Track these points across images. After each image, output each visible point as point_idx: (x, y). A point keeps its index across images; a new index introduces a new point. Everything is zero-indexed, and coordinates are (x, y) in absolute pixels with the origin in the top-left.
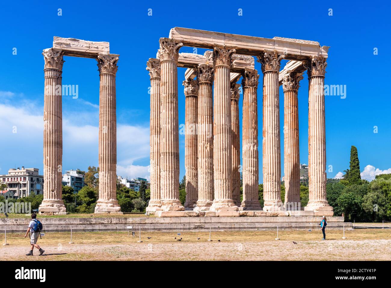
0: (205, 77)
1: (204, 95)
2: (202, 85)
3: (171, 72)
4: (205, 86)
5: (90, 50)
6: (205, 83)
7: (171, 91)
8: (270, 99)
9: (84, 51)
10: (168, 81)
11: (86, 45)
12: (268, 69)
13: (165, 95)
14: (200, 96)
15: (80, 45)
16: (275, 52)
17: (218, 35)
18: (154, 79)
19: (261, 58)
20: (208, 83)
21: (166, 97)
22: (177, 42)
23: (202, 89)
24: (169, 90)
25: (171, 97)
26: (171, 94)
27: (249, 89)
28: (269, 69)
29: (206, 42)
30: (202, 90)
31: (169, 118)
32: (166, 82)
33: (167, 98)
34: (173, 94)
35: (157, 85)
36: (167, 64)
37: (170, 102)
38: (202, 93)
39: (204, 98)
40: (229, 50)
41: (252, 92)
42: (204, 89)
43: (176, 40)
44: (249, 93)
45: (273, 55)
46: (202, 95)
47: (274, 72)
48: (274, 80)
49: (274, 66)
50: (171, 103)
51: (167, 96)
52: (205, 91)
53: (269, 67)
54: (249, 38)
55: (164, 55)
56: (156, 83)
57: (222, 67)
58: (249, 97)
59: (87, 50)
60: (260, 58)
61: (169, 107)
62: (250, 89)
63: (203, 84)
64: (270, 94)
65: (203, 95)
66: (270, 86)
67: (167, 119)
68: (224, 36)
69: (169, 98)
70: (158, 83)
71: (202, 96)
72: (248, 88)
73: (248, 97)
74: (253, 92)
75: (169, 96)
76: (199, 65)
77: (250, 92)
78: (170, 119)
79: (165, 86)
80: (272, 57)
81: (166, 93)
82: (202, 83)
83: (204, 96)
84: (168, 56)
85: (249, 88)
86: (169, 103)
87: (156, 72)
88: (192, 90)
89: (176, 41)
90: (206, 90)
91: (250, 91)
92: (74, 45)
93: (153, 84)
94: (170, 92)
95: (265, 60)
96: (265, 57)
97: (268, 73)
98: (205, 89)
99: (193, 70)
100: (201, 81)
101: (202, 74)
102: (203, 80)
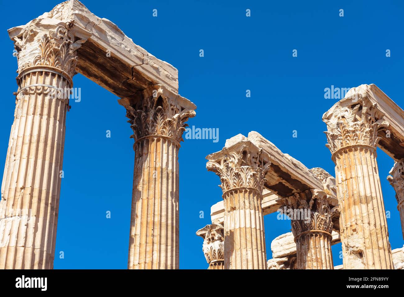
2: (317, 238)
4: (324, 241)
5: (143, 68)
6: (325, 235)
9: (132, 64)
11: (136, 53)
15: (126, 47)
23: (317, 246)
30: (318, 250)
38: (319, 256)
42: (323, 249)
46: (319, 260)
55: (358, 133)
59: (137, 65)
63: (320, 236)
71: (319, 264)
83: (324, 265)
84: (368, 139)
90: (326, 250)
92: (113, 40)
100: (313, 227)
101: (319, 214)
102: (321, 227)
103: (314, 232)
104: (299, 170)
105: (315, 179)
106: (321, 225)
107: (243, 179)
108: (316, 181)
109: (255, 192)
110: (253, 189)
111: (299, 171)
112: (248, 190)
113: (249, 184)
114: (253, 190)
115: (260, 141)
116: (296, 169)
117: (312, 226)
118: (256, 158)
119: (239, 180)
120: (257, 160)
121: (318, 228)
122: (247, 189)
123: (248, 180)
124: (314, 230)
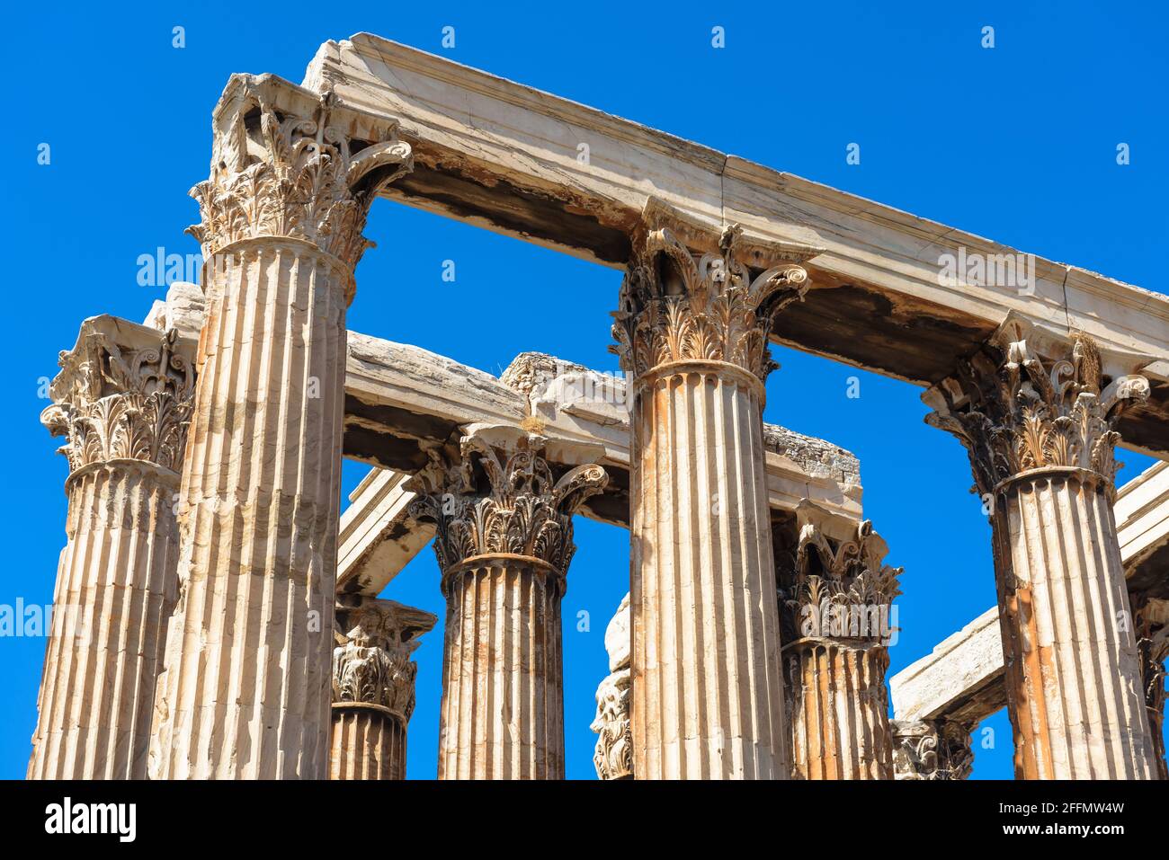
0: (514, 523)
1: (499, 654)
2: (486, 582)
3: (297, 333)
4: (509, 587)
6: (512, 566)
7: (289, 477)
8: (1081, 681)
10: (262, 396)
12: (1040, 458)
13: (231, 502)
14: (469, 666)
16: (1078, 344)
17: (673, 153)
18: (104, 475)
19: (958, 398)
20: (532, 564)
21: (239, 522)
22: (363, 135)
23: (485, 607)
24: (268, 463)
25: (284, 531)
26: (286, 500)
27: (832, 661)
28: (1049, 460)
29: (582, 180)
30: (485, 618)
31: (245, 702)
32: (252, 406)
33: (249, 529)
34: (305, 505)
35: (127, 523)
36: (273, 271)
37: (269, 562)
38: (484, 639)
39: (499, 677)
40: (755, 274)
41: (855, 686)
42: (500, 613)
43: (358, 118)
44: (833, 687)
45: (1068, 369)
46: (484, 652)
47: (1087, 485)
48: (1094, 542)
49: (1084, 438)
50: (281, 572)
51: (249, 514)
52: (509, 621)
53: (1050, 445)
54: (890, 222)
55: (246, 205)
56: (120, 507)
57: (711, 382)
58: (835, 715)
60: (948, 397)
61: (254, 608)
62: (840, 661)
63: (496, 572)
64: (1075, 640)
65: (492, 651)
66: (1067, 579)
67: (232, 709)
68: (721, 174)
69: (261, 535)
70: (135, 510)
71: (483, 664)
72: (821, 650)
73: (829, 720)
74: (867, 681)
75: (262, 513)
76: (472, 430)
77: (841, 682)
78: (257, 708)
79: (239, 434)
80: (1063, 378)
81: (242, 490)
82: (488, 561)
83: (499, 665)
84: (280, 215)
85: (834, 651)
86: (258, 572)
87: (132, 418)
88: (363, 671)
89: (353, 126)
90: (516, 615)
91: (841, 674)
93: (88, 511)
94: (277, 484)
95: (1005, 394)
96: (1012, 365)
97: (1042, 485)
98: (508, 608)
99: (406, 487)
100: (474, 547)
101: (492, 502)
102: (497, 544)
103: (474, 564)
104: (390, 373)
105: (480, 392)
106: (496, 537)
107: (102, 437)
108: (483, 398)
109: (137, 470)
110: (128, 463)
111: (385, 375)
112: (111, 470)
113: (116, 449)
114: (128, 465)
115: (185, 308)
116: (372, 373)
117: (468, 545)
118: (154, 364)
119: (88, 441)
120: (158, 372)
121: (489, 546)
122: (107, 467)
123: (114, 438)
124: (477, 554)
